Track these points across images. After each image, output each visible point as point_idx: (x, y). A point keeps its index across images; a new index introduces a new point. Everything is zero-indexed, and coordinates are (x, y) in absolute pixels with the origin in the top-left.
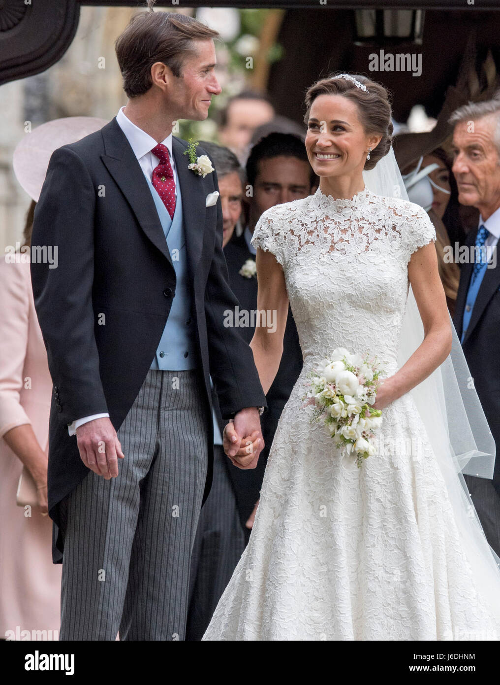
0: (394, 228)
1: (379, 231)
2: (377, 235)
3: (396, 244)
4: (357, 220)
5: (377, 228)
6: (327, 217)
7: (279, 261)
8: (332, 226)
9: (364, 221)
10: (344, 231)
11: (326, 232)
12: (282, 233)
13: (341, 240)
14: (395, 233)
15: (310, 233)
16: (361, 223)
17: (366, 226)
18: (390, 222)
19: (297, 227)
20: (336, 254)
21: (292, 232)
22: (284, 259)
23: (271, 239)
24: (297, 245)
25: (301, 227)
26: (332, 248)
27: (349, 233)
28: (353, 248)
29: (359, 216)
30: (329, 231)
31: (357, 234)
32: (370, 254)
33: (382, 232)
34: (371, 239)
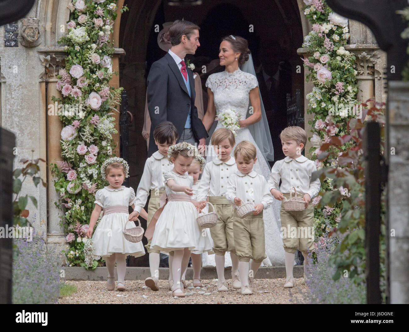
0: (245, 82)
1: (240, 83)
2: (240, 84)
3: (246, 87)
6: (226, 78)
10: (230, 82)
13: (229, 85)
14: (245, 84)
15: (221, 83)
16: (236, 80)
17: (237, 81)
18: (244, 80)
19: (217, 81)
20: (227, 89)
21: (216, 82)
22: (213, 90)
23: (210, 84)
24: (217, 86)
26: (226, 87)
27: (232, 83)
28: (232, 88)
29: (235, 78)
30: (226, 82)
31: (234, 83)
32: (237, 90)
33: (242, 83)
34: (238, 85)
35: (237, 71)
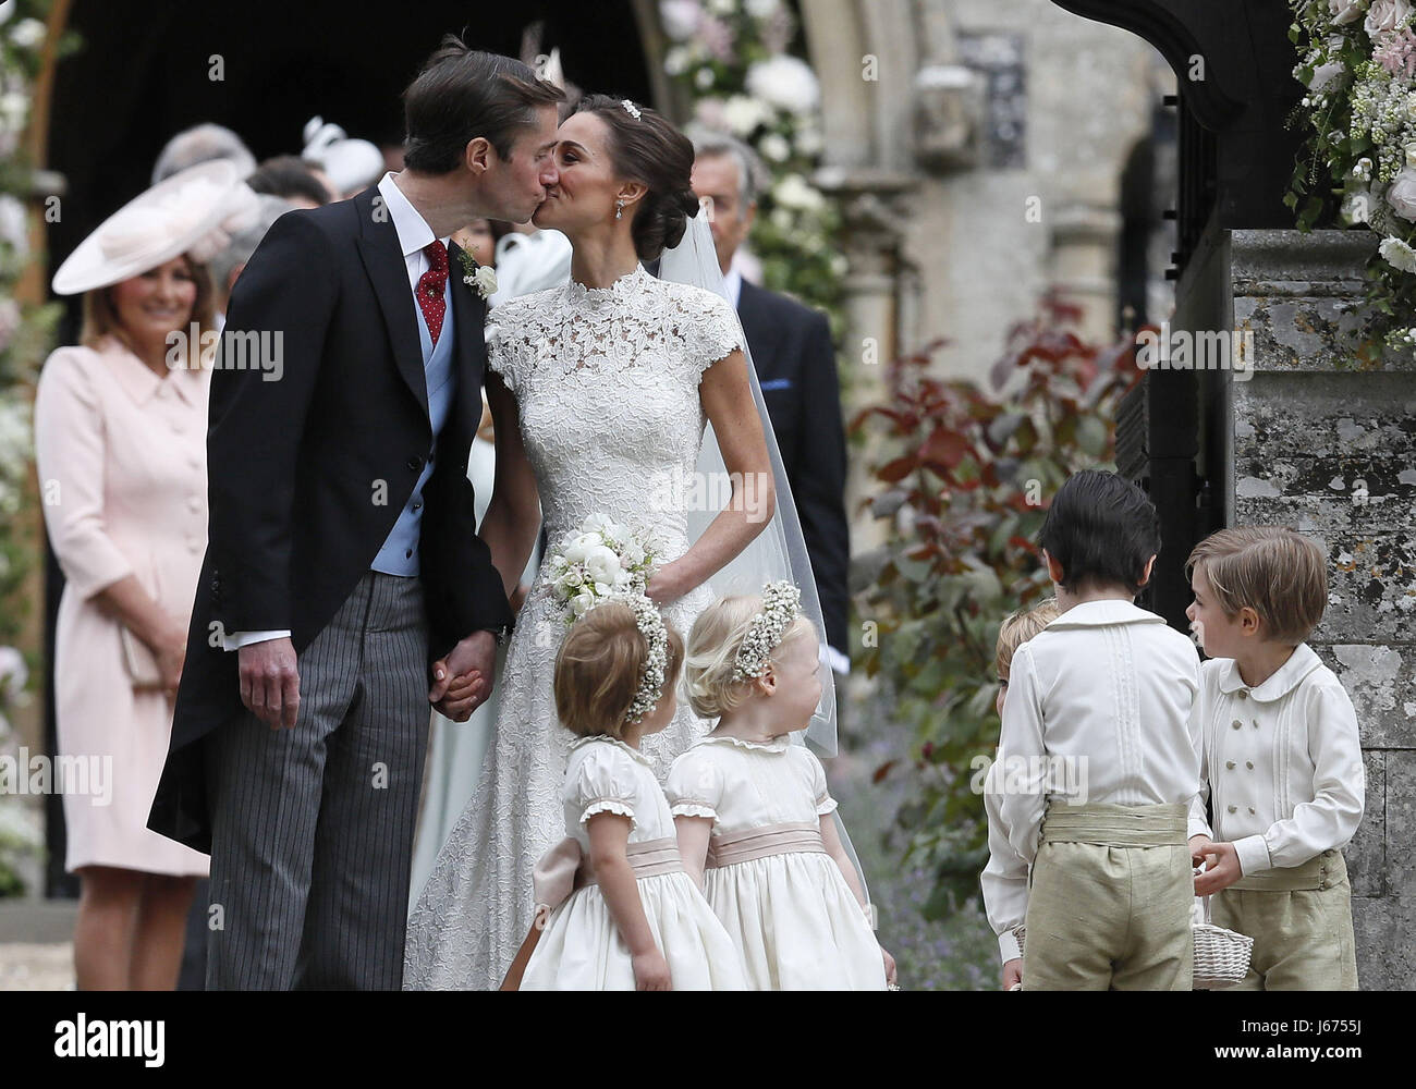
0: (675, 332)
1: (652, 336)
2: (649, 343)
3: (678, 356)
4: (621, 320)
5: (650, 331)
6: (578, 318)
7: (507, 384)
8: (583, 331)
9: (631, 322)
10: (600, 337)
11: (574, 339)
12: (512, 343)
13: (595, 351)
14: (676, 339)
15: (552, 341)
16: (627, 324)
17: (635, 329)
18: (668, 324)
19: (535, 334)
20: (584, 372)
21: (527, 341)
22: (514, 381)
25: (540, 333)
26: (581, 364)
27: (607, 340)
28: (611, 364)
29: (624, 313)
30: (579, 338)
31: (619, 342)
32: (636, 371)
33: (658, 338)
34: (640, 348)
35: (630, 277)
